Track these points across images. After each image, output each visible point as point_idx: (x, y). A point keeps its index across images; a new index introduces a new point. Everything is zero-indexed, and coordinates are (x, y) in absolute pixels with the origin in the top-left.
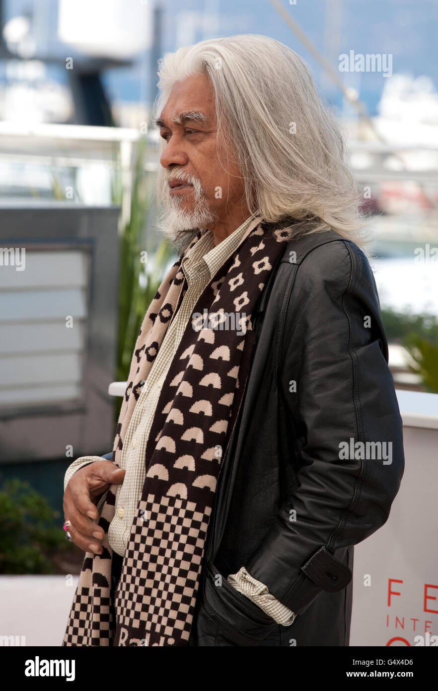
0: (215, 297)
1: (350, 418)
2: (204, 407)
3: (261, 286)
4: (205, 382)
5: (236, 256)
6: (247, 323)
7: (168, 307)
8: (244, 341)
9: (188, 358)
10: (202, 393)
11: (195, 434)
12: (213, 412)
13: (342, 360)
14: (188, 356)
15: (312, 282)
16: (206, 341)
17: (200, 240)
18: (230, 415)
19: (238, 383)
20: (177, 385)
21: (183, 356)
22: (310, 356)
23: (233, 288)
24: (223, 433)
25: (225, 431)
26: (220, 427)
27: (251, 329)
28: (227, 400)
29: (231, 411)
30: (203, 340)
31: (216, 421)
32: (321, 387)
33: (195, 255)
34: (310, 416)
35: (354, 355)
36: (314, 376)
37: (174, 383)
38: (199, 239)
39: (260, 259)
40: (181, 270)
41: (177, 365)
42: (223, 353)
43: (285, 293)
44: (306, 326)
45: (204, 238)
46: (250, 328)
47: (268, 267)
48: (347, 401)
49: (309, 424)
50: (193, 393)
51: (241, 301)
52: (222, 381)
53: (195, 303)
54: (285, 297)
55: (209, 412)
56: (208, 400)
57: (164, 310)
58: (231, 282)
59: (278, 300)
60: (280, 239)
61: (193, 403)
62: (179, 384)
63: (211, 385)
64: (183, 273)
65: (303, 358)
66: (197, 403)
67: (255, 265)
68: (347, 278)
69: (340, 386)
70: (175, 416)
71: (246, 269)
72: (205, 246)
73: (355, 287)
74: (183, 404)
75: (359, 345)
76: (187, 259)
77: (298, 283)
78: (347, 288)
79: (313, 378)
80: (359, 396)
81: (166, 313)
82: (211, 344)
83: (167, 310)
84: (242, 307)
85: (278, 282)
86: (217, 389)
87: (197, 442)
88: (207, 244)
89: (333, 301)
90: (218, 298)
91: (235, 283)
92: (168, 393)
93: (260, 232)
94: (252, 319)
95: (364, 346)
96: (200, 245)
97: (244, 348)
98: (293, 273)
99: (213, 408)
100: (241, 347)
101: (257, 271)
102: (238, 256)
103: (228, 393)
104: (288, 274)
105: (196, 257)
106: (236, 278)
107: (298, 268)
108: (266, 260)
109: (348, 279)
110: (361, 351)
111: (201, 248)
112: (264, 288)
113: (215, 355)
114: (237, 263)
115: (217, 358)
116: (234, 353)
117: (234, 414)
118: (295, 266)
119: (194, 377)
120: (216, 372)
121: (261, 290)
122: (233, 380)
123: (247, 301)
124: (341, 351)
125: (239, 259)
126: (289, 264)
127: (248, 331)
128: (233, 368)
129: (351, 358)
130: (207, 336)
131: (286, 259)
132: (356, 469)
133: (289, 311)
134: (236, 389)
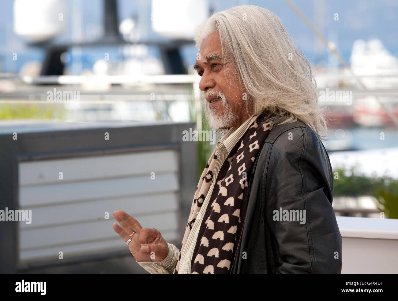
0: (229, 167)
1: (304, 236)
2: (220, 235)
3: (253, 159)
4: (221, 220)
6: (244, 182)
7: (210, 173)
8: (243, 193)
11: (215, 252)
12: (224, 238)
13: (298, 200)
18: (236, 240)
19: (239, 219)
23: (238, 161)
24: (230, 251)
25: (232, 249)
26: (228, 247)
28: (233, 230)
29: (236, 237)
30: (221, 194)
31: (226, 243)
34: (280, 237)
35: (305, 197)
39: (253, 143)
42: (230, 201)
43: (266, 161)
44: (276, 181)
46: (246, 185)
47: (257, 147)
49: (280, 241)
50: (214, 227)
51: (242, 169)
52: (230, 219)
53: (219, 171)
54: (266, 164)
56: (222, 231)
57: (208, 175)
58: (238, 157)
59: (262, 166)
60: (265, 129)
61: (214, 233)
63: (224, 222)
66: (216, 233)
67: (251, 146)
70: (204, 241)
71: (246, 148)
73: (305, 155)
74: (209, 234)
75: (309, 191)
77: (272, 154)
80: (309, 222)
81: (209, 177)
82: (225, 196)
84: (242, 172)
85: (262, 155)
86: (227, 224)
87: (216, 257)
89: (292, 165)
91: (240, 158)
93: (255, 126)
94: (247, 180)
95: (313, 191)
97: (243, 198)
98: (270, 149)
99: (224, 235)
100: (241, 197)
101: (251, 150)
102: (243, 141)
103: (234, 226)
104: (267, 150)
106: (241, 155)
107: (273, 145)
108: (256, 142)
109: (301, 151)
110: (311, 194)
112: (255, 160)
113: (227, 203)
114: (242, 146)
115: (228, 205)
116: (237, 201)
117: (238, 239)
118: (271, 144)
120: (227, 213)
121: (253, 161)
122: (237, 218)
123: (244, 169)
124: (297, 195)
125: (243, 143)
126: (268, 143)
127: (245, 187)
128: (236, 210)
129: (303, 199)
130: (223, 191)
131: (267, 140)
132: (308, 267)
133: (268, 172)
134: (239, 223)
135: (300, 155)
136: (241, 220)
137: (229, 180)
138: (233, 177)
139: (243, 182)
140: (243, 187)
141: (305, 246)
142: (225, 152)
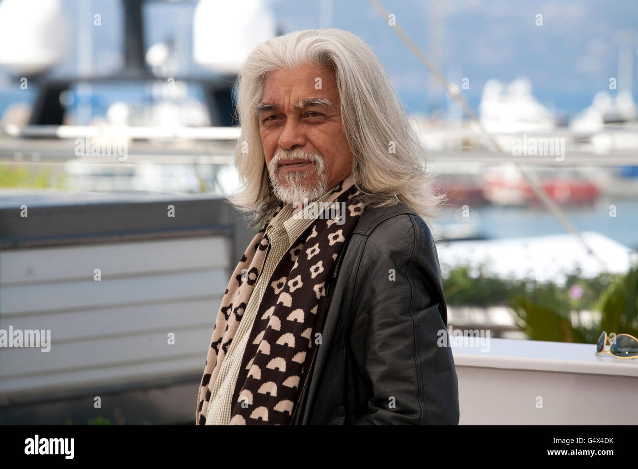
0: (293, 263)
1: (411, 373)
2: (279, 364)
3: (335, 256)
4: (281, 341)
5: (314, 226)
6: (321, 289)
7: (254, 270)
8: (317, 306)
9: (268, 319)
10: (278, 351)
11: (270, 388)
12: (286, 368)
13: (404, 321)
14: (269, 317)
15: (379, 252)
16: (284, 305)
17: (283, 209)
18: (302, 372)
19: (310, 343)
20: (259, 343)
21: (264, 317)
22: (376, 318)
23: (310, 257)
24: (295, 387)
25: (297, 386)
26: (292, 382)
27: (325, 295)
28: (299, 358)
29: (303, 368)
30: (281, 303)
31: (289, 376)
32: (385, 345)
33: (278, 223)
34: (375, 372)
35: (415, 317)
36: (379, 335)
37: (256, 342)
38: (281, 209)
39: (334, 232)
40: (266, 237)
41: (259, 325)
42: (298, 315)
43: (355, 261)
44: (373, 291)
45: (286, 207)
46: (323, 294)
47: (341, 239)
48: (408, 358)
49: (374, 378)
50: (271, 351)
51: (317, 269)
52: (296, 341)
53: (275, 268)
54: (355, 265)
55: (283, 368)
56: (283, 357)
57: (251, 274)
58: (309, 251)
59: (349, 267)
60: (353, 214)
61: (270, 360)
62: (260, 342)
63: (286, 344)
64: (267, 239)
65: (370, 320)
66: (273, 360)
67: (330, 236)
68: (410, 249)
69: (403, 344)
70: (255, 371)
71: (322, 240)
72: (288, 214)
73: (418, 256)
74: (262, 361)
75: (420, 309)
76: (271, 226)
77: (367, 253)
78: (411, 257)
79: (378, 338)
80: (419, 356)
81: (252, 276)
82: (288, 307)
83: (253, 273)
84: (317, 275)
85: (350, 251)
86: (291, 348)
87: (271, 395)
88: (289, 213)
89: (398, 269)
90: (296, 265)
91: (312, 252)
92: (251, 350)
94: (325, 287)
95: (424, 309)
96: (283, 213)
97: (317, 312)
98: (362, 243)
99: (287, 365)
100: (314, 311)
101: (332, 243)
102: (315, 226)
103: (301, 351)
104: (359, 243)
105: (279, 224)
106: (313, 248)
107: (367, 239)
108: (340, 232)
110: (422, 314)
111: (284, 216)
112: (337, 258)
113: (291, 318)
114: (314, 234)
115: (293, 320)
116: (308, 316)
117: (306, 371)
118: (365, 237)
119: (272, 337)
120: (291, 332)
121: (335, 260)
122: (306, 340)
123: (321, 270)
124: (402, 314)
125: (316, 230)
126: (360, 236)
127: (322, 297)
128: (306, 329)
129: (412, 320)
130: (286, 299)
131: (358, 230)
132: (416, 418)
133: (358, 277)
134: (309, 348)
135: (410, 256)
136: (312, 344)
137: (295, 284)
138: (301, 280)
139: (319, 288)
140: (318, 297)
141: (412, 388)
142: (283, 238)
